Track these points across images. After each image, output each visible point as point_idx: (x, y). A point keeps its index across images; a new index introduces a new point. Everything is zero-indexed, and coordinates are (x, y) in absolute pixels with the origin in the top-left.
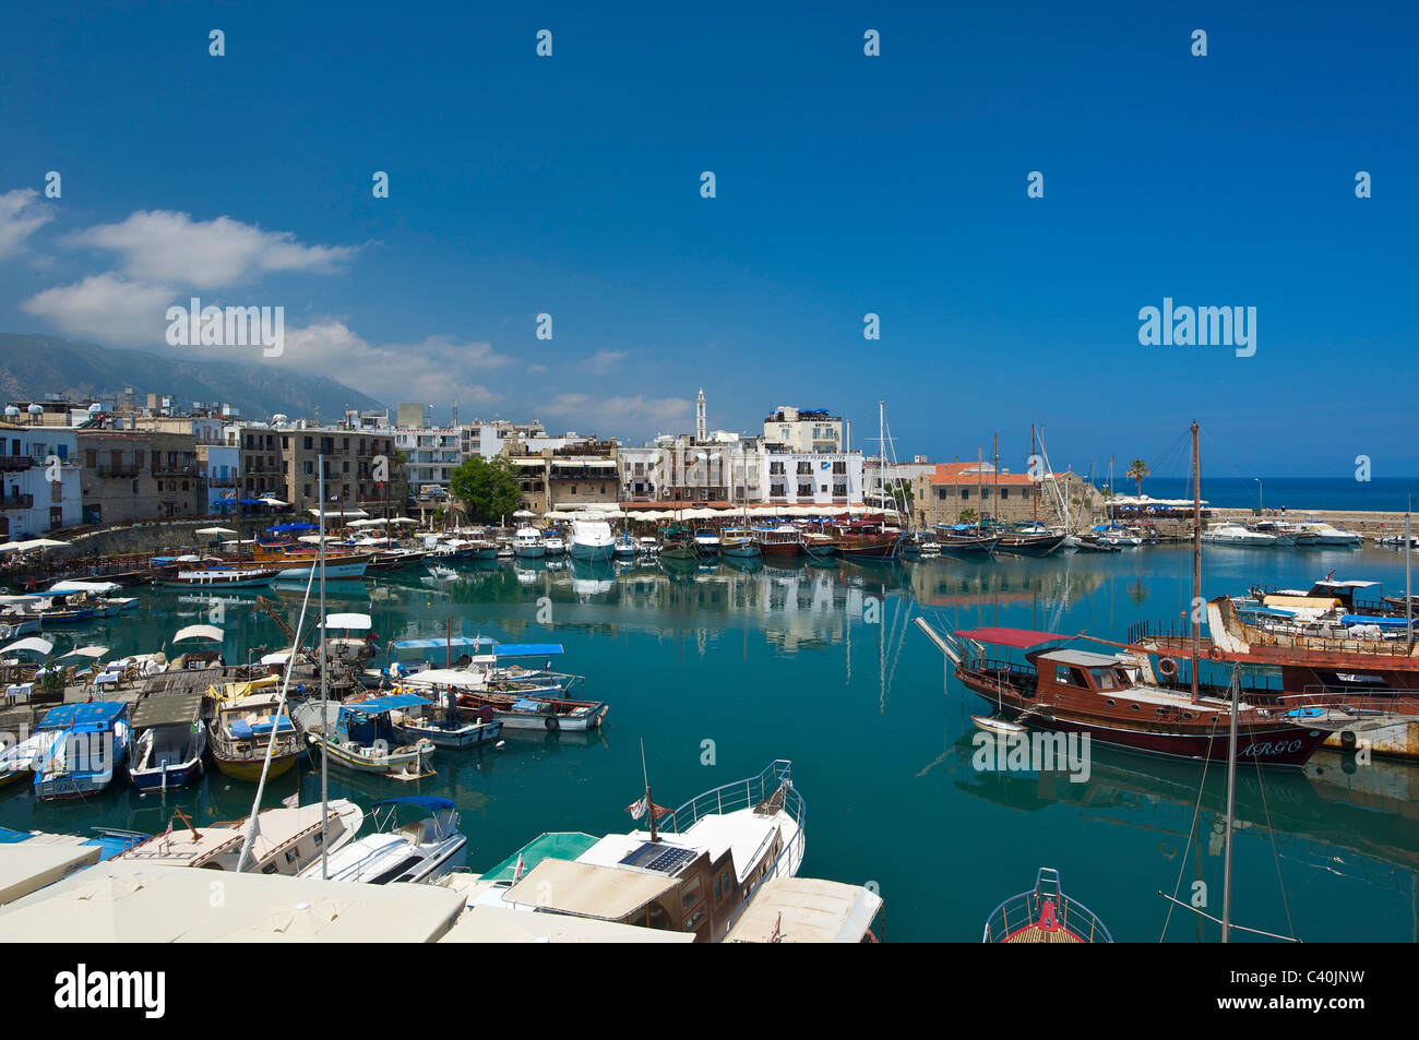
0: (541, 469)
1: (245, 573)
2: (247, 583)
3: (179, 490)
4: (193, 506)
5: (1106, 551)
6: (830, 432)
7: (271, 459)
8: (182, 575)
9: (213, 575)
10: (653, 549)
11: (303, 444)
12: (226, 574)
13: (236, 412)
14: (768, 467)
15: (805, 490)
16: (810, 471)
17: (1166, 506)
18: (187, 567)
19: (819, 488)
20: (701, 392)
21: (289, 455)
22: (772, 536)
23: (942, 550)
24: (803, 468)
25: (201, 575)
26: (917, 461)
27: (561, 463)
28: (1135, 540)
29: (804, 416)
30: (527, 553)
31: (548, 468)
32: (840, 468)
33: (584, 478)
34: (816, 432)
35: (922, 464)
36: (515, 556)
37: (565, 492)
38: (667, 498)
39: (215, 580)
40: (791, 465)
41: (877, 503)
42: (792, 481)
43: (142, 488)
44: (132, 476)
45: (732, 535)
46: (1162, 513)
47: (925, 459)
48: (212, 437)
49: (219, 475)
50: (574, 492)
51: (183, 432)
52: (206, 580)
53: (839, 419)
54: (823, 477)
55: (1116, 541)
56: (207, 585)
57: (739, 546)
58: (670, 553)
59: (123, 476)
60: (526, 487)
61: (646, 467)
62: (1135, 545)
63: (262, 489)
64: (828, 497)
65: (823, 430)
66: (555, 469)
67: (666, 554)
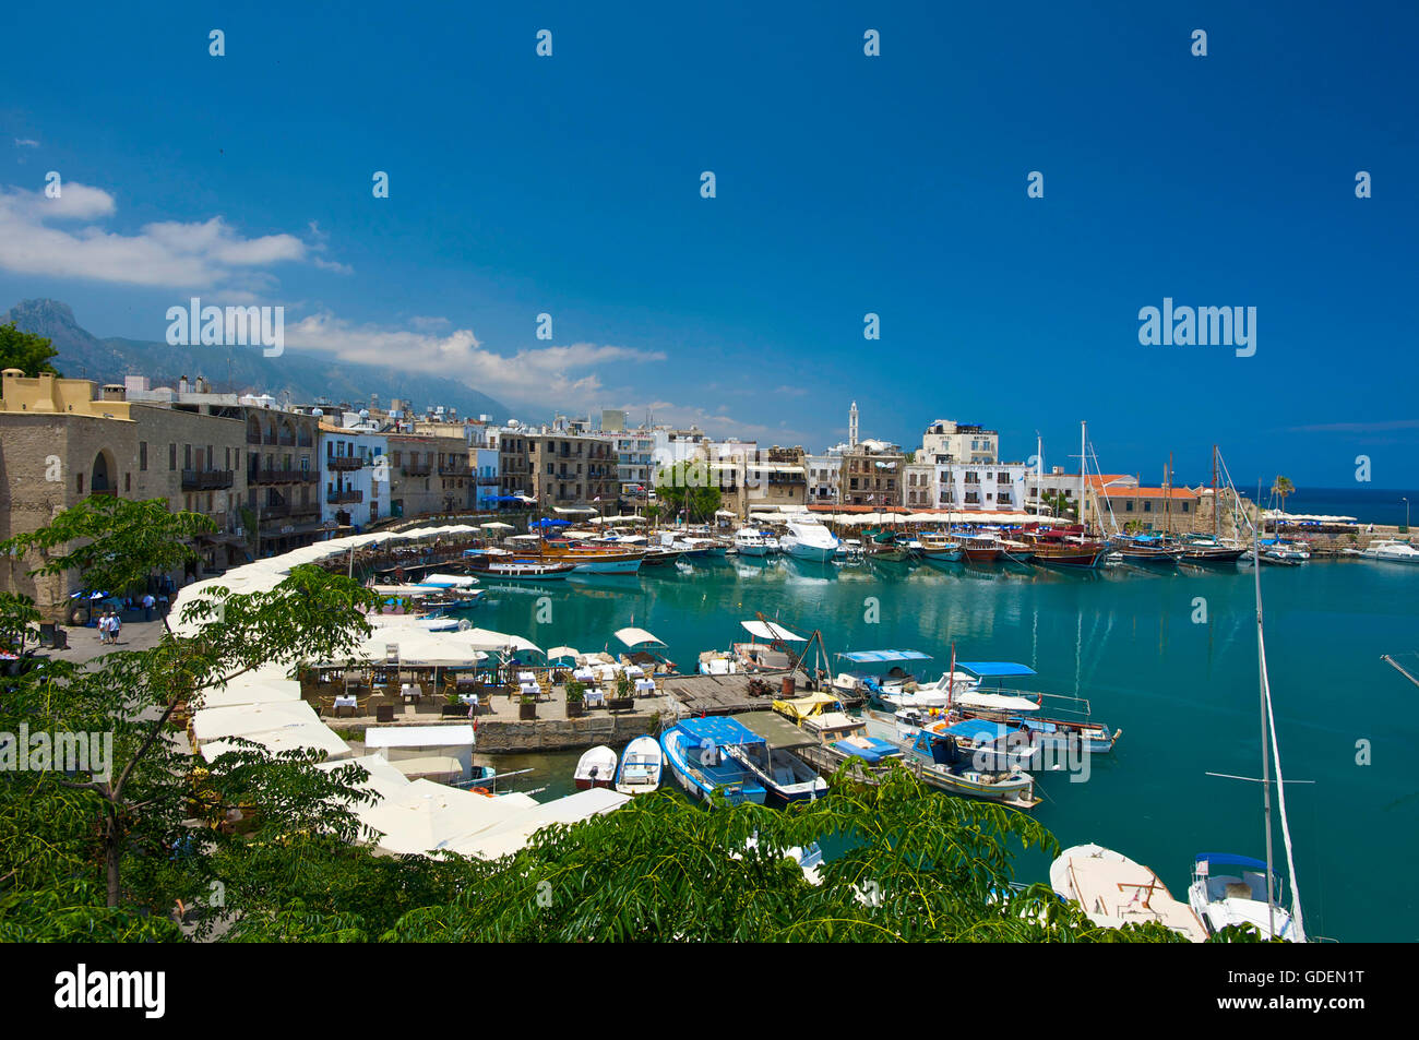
0: (735, 473)
1: (547, 568)
3: (456, 487)
4: (465, 502)
5: (1286, 565)
6: (987, 445)
7: (520, 460)
8: (492, 567)
9: (520, 568)
10: (861, 550)
11: (546, 447)
12: (531, 567)
13: (492, 418)
14: (938, 476)
15: (972, 498)
16: (977, 481)
17: (1318, 522)
18: (496, 559)
19: (985, 497)
20: (854, 404)
21: (536, 457)
22: (974, 542)
23: (1125, 559)
24: (971, 478)
25: (510, 568)
26: (1055, 472)
28: (1303, 555)
29: (960, 430)
30: (753, 552)
31: (742, 472)
32: (1003, 478)
33: (775, 482)
34: (974, 446)
35: (1059, 474)
36: (739, 554)
38: (848, 502)
39: (521, 572)
40: (959, 475)
41: (1034, 511)
42: (960, 489)
43: (431, 485)
45: (933, 540)
46: (1314, 528)
47: (1062, 471)
48: (477, 441)
49: (484, 475)
51: (456, 436)
52: (515, 573)
53: (993, 432)
54: (989, 486)
55: (1284, 555)
56: (515, 576)
57: (948, 551)
58: (884, 556)
60: (721, 489)
61: (829, 473)
62: (1302, 559)
63: (513, 488)
64: (993, 505)
65: (981, 443)
66: (748, 474)
67: (880, 556)
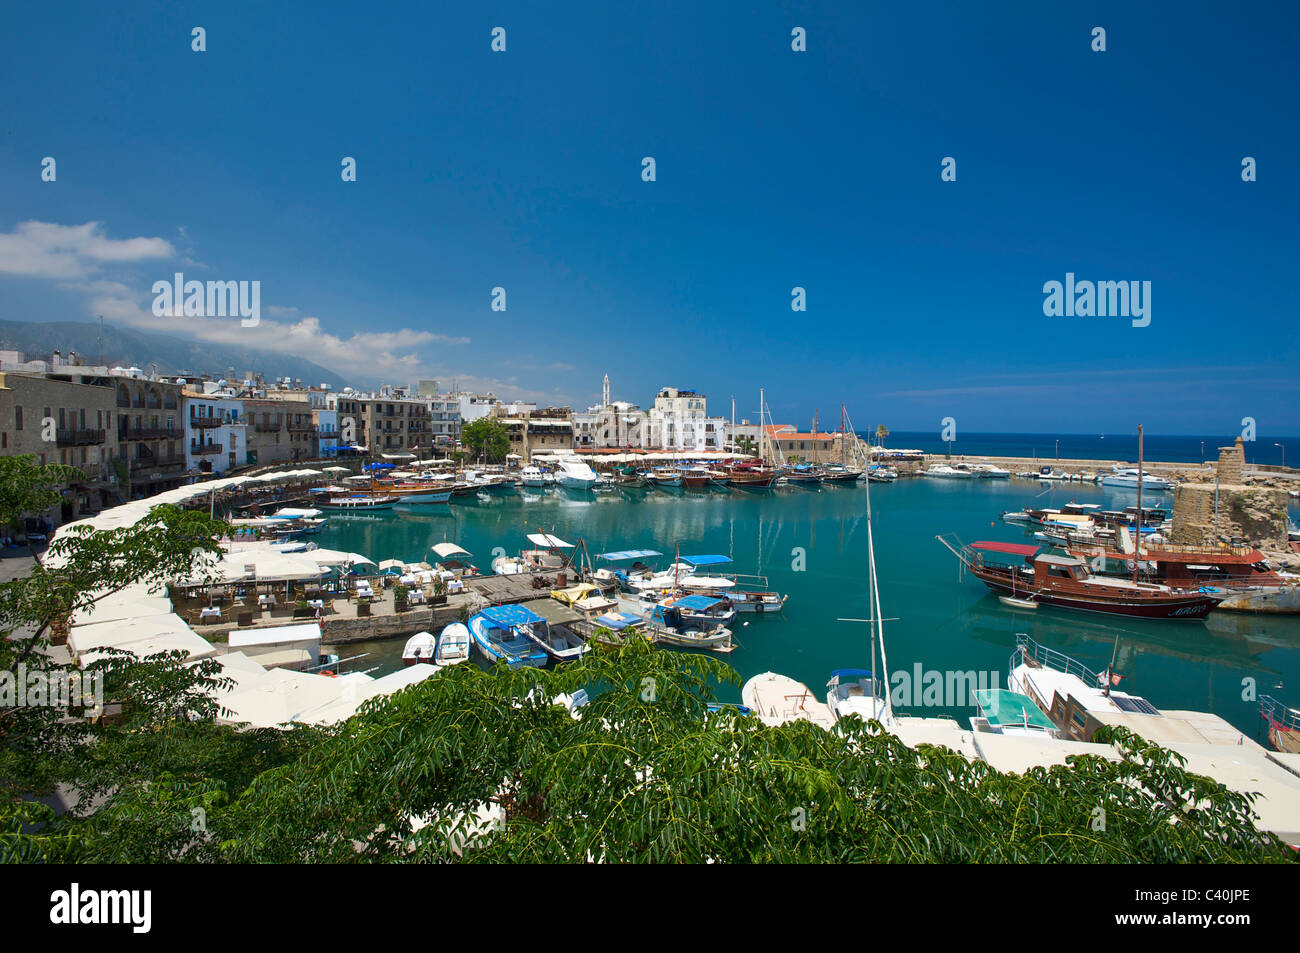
0: (520, 426)
1: (378, 500)
2: (380, 506)
3: (302, 440)
4: (310, 451)
6: (698, 406)
8: (333, 501)
9: (355, 501)
10: (612, 480)
11: (375, 409)
12: (365, 500)
14: (666, 427)
15: (688, 442)
16: (692, 430)
18: (336, 495)
19: (697, 441)
20: (607, 376)
21: (367, 416)
22: (690, 473)
23: (789, 482)
24: (688, 428)
26: (744, 423)
27: (535, 422)
29: (680, 394)
31: (527, 426)
32: (710, 428)
33: (550, 433)
34: (690, 406)
35: (746, 425)
36: (524, 486)
37: (537, 442)
39: (357, 504)
42: (681, 436)
43: (281, 439)
44: (276, 431)
45: (662, 472)
46: (900, 458)
48: (319, 404)
49: (325, 430)
50: (543, 442)
51: (301, 400)
52: (351, 505)
53: (704, 397)
54: (700, 434)
56: (351, 508)
58: (629, 484)
59: (271, 431)
60: (511, 438)
64: (703, 446)
65: (694, 404)
66: (531, 427)
67: (626, 484)
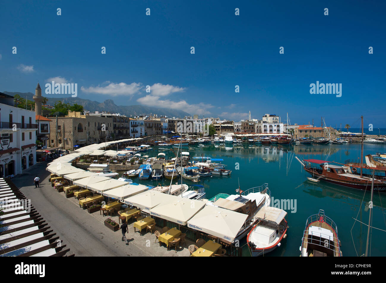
0: (219, 126)
1: (169, 144)
2: (169, 146)
3: (159, 130)
4: (161, 133)
6: (276, 119)
7: (173, 125)
8: (159, 144)
9: (164, 144)
10: (240, 142)
12: (166, 144)
13: (167, 117)
14: (263, 126)
15: (271, 131)
16: (272, 127)
17: (355, 134)
18: (160, 143)
19: (274, 130)
20: (250, 112)
21: (176, 124)
22: (264, 139)
23: (301, 143)
24: (271, 126)
25: (162, 144)
26: (295, 125)
27: (223, 125)
28: (347, 142)
29: (270, 116)
30: (217, 142)
31: (220, 126)
32: (278, 126)
33: (227, 128)
34: (273, 119)
36: (214, 142)
37: (224, 131)
38: (243, 132)
39: (164, 145)
40: (268, 125)
41: (286, 133)
42: (268, 129)
43: (153, 129)
44: (152, 128)
45: (256, 139)
46: (353, 136)
47: (297, 124)
48: (163, 121)
49: (165, 127)
50: (225, 131)
51: (159, 120)
52: (163, 145)
53: (278, 116)
54: (275, 128)
55: (342, 142)
57: (257, 141)
58: (244, 142)
59: (150, 128)
60: (216, 130)
61: (239, 126)
62: (347, 143)
63: (171, 130)
64: (276, 132)
65: (275, 119)
66: (222, 126)
